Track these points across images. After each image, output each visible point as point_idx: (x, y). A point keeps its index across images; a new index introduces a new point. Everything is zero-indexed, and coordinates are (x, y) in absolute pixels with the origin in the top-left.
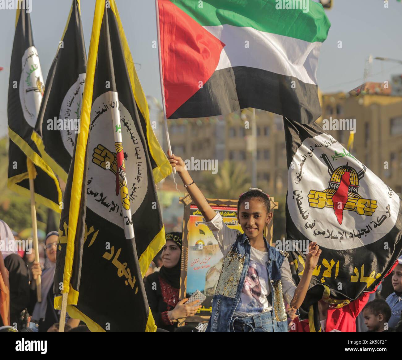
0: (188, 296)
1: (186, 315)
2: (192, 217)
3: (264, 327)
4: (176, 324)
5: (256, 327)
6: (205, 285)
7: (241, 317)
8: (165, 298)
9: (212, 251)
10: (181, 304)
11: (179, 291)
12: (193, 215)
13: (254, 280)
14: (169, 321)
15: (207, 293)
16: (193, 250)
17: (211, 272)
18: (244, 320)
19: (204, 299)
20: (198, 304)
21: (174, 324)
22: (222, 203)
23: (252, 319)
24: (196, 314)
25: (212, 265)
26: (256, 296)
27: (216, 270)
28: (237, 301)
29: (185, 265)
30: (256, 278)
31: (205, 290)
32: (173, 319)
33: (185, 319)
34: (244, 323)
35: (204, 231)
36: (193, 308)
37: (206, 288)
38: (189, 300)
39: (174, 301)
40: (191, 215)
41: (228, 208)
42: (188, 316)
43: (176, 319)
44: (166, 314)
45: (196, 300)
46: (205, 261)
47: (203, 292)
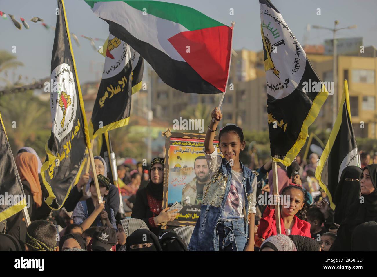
0: (169, 206)
1: (168, 220)
2: (171, 147)
3: (240, 229)
4: (160, 226)
5: (234, 229)
6: (182, 198)
7: (223, 222)
8: (151, 208)
9: (187, 172)
10: (164, 211)
11: (162, 202)
12: (172, 145)
13: (234, 195)
14: (155, 225)
15: (183, 204)
16: (173, 171)
17: (186, 187)
18: (225, 224)
19: (181, 209)
20: (177, 212)
21: (158, 227)
22: (194, 136)
23: (231, 223)
24: (175, 220)
25: (187, 183)
26: (235, 207)
27: (190, 187)
28: (222, 210)
29: (167, 183)
30: (236, 193)
31: (182, 202)
32: (158, 223)
33: (166, 223)
34: (225, 226)
35: (181, 157)
36: (173, 215)
37: (183, 200)
38: (170, 209)
39: (158, 209)
40: (170, 145)
41: (199, 140)
42: (169, 221)
43: (160, 223)
44: (152, 219)
45: (175, 209)
46: (182, 180)
47: (180, 203)
